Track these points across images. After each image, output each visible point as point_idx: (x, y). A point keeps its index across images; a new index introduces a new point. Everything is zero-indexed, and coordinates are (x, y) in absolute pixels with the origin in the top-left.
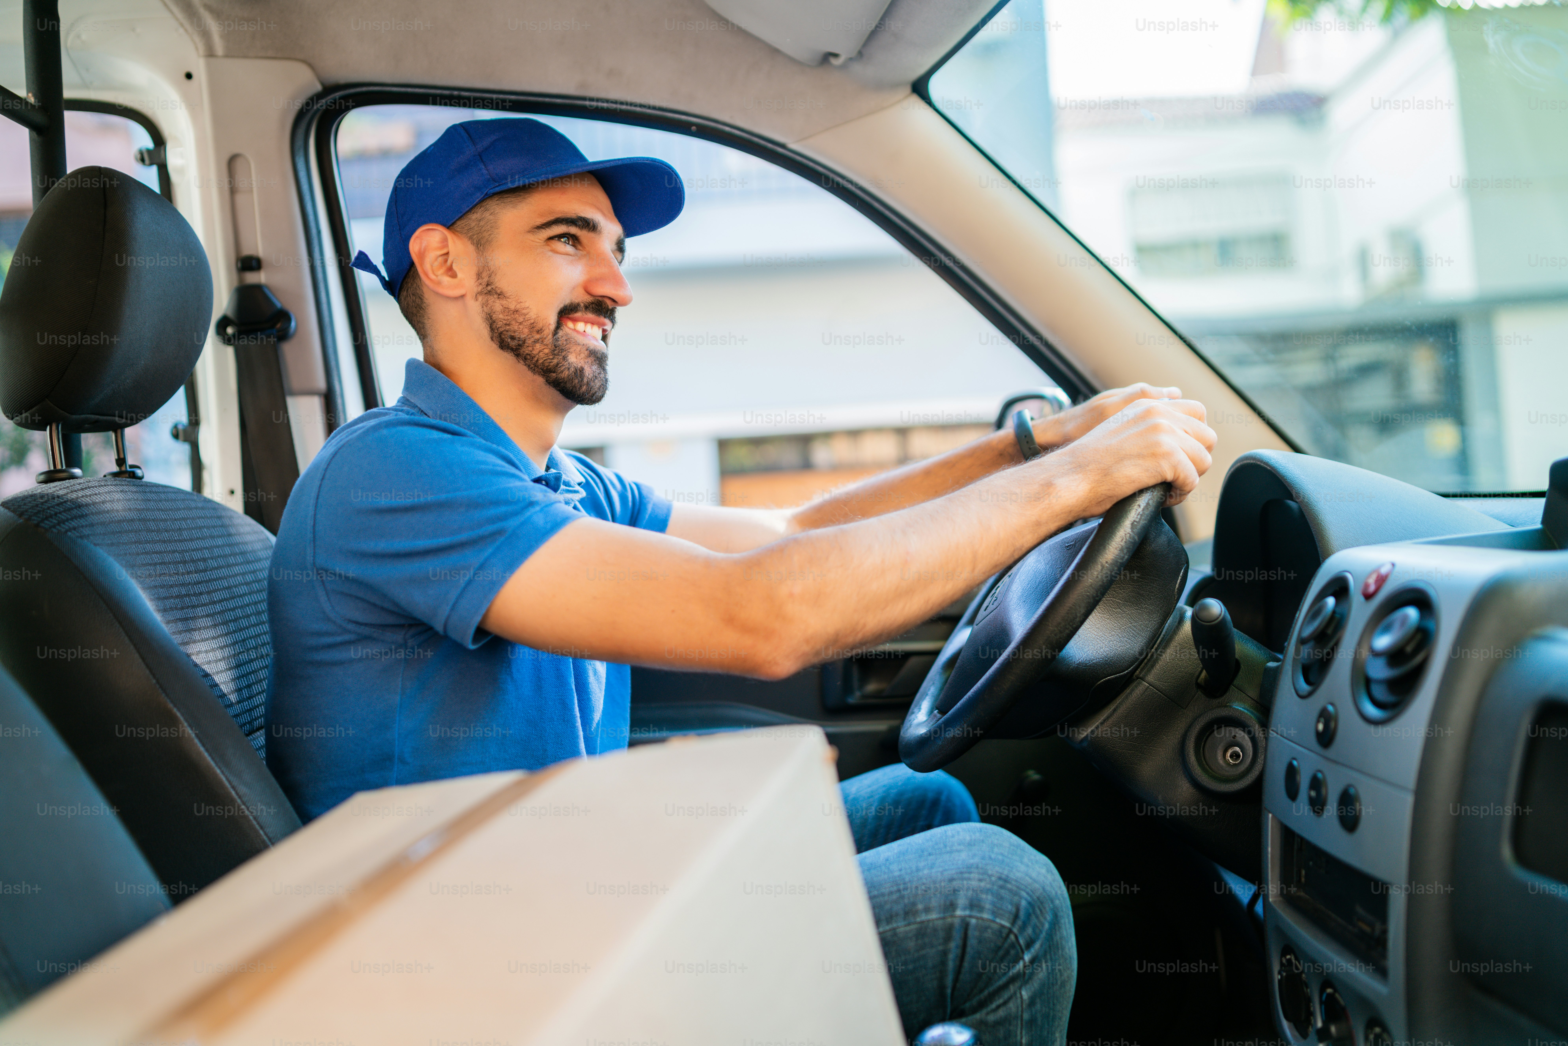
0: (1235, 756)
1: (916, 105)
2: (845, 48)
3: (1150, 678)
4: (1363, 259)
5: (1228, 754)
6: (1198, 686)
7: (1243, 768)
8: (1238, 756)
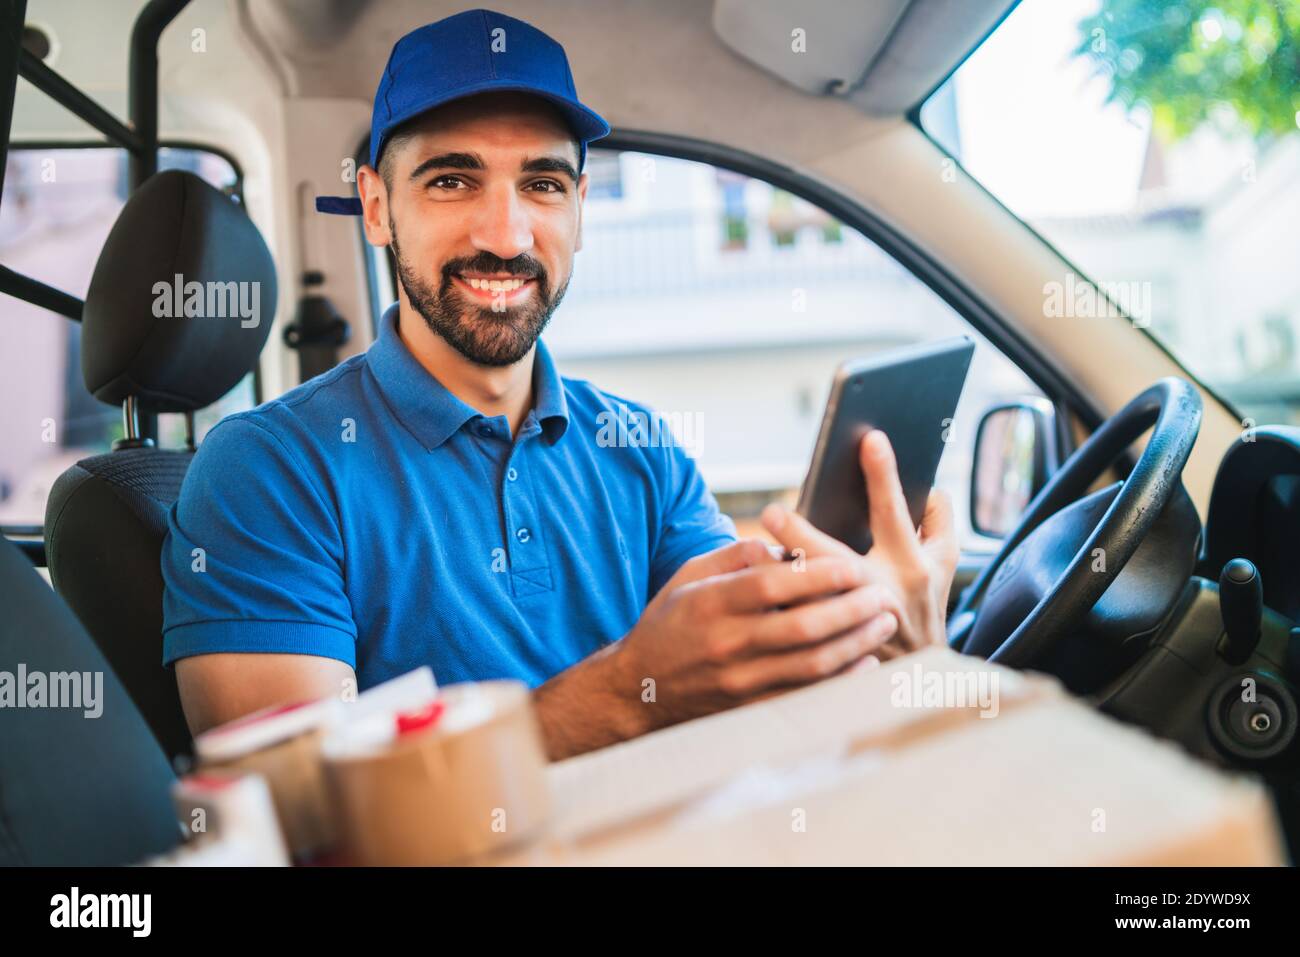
0: (1262, 722)
1: (909, 133)
2: (849, 75)
3: (1170, 644)
4: (1241, 343)
5: (1254, 721)
6: (1218, 653)
7: (1271, 734)
8: (1264, 723)
